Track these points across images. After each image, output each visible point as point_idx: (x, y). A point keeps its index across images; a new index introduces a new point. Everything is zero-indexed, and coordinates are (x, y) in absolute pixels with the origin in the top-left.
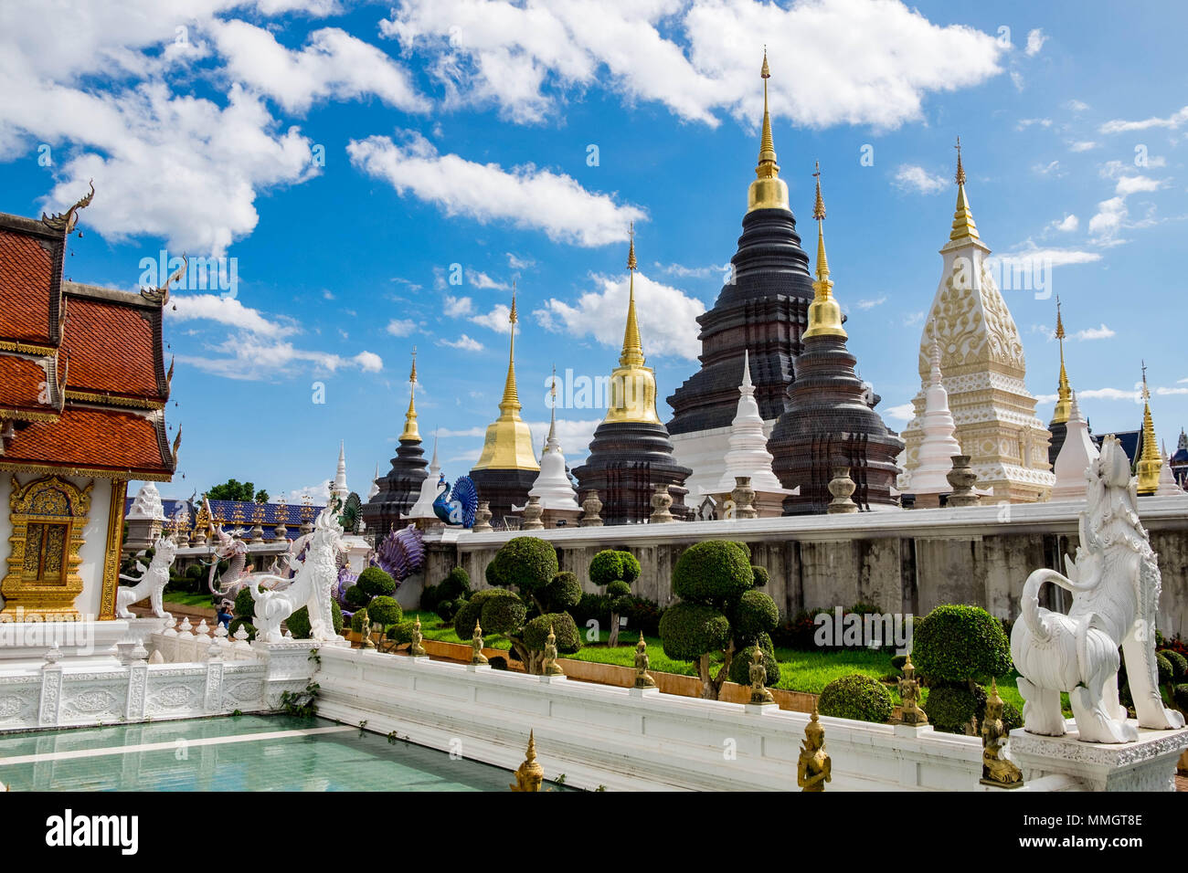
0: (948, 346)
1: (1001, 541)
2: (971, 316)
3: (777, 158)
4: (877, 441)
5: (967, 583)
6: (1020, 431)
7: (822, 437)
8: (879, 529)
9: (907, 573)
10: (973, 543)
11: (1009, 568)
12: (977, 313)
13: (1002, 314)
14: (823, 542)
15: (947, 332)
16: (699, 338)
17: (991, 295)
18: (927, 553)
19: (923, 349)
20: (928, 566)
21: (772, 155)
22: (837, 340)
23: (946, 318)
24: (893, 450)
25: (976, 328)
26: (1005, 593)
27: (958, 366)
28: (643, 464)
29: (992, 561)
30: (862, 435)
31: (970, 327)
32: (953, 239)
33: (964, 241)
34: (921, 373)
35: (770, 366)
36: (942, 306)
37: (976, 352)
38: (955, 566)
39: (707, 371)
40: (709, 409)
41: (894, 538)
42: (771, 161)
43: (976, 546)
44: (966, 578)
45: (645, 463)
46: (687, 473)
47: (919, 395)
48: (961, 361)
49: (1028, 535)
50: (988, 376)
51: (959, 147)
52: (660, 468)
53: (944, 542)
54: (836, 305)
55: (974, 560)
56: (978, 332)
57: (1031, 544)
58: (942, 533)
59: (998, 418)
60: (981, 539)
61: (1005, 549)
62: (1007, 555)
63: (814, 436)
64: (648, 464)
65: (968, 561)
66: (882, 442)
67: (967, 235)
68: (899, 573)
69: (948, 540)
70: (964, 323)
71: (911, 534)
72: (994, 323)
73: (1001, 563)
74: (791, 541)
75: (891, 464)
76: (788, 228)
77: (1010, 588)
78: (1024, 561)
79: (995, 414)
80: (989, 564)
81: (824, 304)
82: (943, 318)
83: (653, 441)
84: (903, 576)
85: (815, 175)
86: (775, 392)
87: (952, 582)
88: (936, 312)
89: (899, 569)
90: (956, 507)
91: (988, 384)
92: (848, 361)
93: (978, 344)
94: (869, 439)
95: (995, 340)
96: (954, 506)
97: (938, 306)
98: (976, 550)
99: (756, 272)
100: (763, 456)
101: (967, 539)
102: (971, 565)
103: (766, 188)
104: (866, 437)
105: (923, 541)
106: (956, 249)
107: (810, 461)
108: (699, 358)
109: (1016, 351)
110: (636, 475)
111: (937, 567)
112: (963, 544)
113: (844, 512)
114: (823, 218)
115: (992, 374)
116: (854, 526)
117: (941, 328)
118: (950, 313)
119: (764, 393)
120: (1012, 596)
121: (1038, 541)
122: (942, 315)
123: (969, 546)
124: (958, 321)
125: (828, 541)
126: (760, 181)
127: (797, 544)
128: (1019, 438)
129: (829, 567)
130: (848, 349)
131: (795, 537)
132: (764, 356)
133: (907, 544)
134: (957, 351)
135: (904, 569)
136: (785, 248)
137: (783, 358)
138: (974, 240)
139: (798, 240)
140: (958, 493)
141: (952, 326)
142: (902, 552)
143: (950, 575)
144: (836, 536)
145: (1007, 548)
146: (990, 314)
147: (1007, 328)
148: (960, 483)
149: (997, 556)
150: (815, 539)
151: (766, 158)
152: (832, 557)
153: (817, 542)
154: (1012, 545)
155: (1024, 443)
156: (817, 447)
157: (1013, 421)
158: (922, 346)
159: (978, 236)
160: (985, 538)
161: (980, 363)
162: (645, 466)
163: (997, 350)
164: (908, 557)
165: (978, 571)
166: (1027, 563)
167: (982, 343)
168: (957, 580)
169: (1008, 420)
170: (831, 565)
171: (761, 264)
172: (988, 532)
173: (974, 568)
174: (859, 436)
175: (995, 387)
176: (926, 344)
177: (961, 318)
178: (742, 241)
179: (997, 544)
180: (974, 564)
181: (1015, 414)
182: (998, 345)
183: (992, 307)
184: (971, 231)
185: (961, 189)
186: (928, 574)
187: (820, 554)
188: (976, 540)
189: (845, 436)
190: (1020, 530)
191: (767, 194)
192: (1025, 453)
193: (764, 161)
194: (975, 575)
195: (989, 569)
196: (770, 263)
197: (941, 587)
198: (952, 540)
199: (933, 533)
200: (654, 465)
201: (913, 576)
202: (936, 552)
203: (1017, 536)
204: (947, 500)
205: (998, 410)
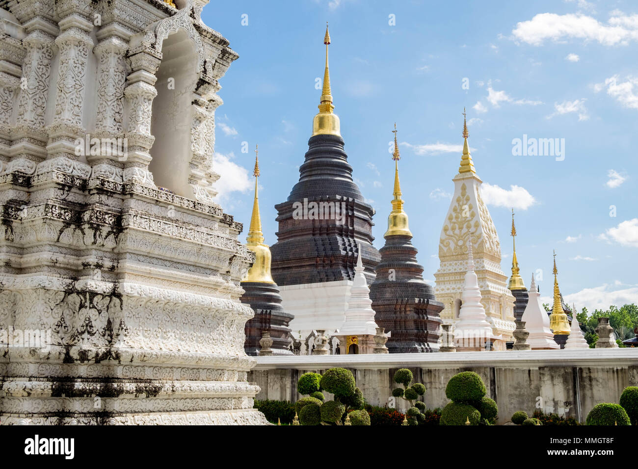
0: (458, 240)
1: (549, 370)
2: (472, 223)
3: (333, 100)
4: (434, 304)
5: (526, 393)
6: (500, 297)
7: (402, 300)
8: (474, 362)
9: (492, 387)
10: (529, 371)
11: (554, 385)
12: (477, 222)
13: (489, 222)
14: (437, 369)
15: (457, 231)
16: (277, 220)
17: (483, 210)
18: (503, 377)
19: (442, 242)
20: (503, 383)
21: (330, 98)
22: (407, 238)
23: (456, 223)
24: (439, 309)
25: (475, 232)
26: (551, 398)
27: (464, 254)
28: (267, 311)
29: (544, 381)
30: (426, 300)
31: (472, 230)
32: (461, 172)
33: (468, 175)
34: (440, 257)
35: (330, 244)
36: (454, 215)
37: (476, 246)
38: (519, 384)
39: (284, 244)
40: (286, 270)
41: (486, 368)
42: (329, 101)
43: (531, 372)
44: (525, 390)
45: (268, 311)
46: (291, 318)
47: (439, 271)
48: (466, 251)
49: (564, 367)
50: (483, 261)
51: (465, 114)
52: (277, 314)
53: (513, 369)
54: (406, 216)
55: (530, 380)
56: (477, 233)
57: (566, 372)
58: (512, 365)
59: (490, 289)
60: (538, 369)
61: (551, 375)
62: (552, 378)
63: (397, 300)
64: (270, 311)
65: (527, 381)
66: (435, 304)
67: (469, 171)
68: (489, 387)
69: (514, 369)
70: (469, 227)
71: (494, 365)
72: (486, 228)
73: (549, 382)
74: (417, 368)
75: (439, 318)
76: (338, 148)
77: (554, 396)
78: (562, 381)
79: (488, 286)
80: (542, 382)
81: (399, 214)
82: (454, 223)
83: (271, 296)
84: (491, 389)
85: (393, 132)
86: (334, 262)
87: (517, 393)
88: (450, 218)
89: (489, 385)
90: (520, 351)
91: (483, 267)
92: (413, 252)
93: (477, 241)
94: (430, 303)
95: (487, 239)
96: (518, 349)
97: (451, 215)
98: (531, 375)
99: (319, 178)
100: (371, 312)
101: (527, 368)
102: (529, 383)
103: (326, 120)
104: (428, 301)
105: (500, 369)
106: (463, 179)
107: (394, 316)
108: (277, 234)
109: (497, 246)
110: (262, 319)
111: (508, 384)
112: (523, 371)
113: (451, 351)
114: (398, 160)
115: (485, 261)
116: (460, 360)
117: (453, 229)
118: (459, 220)
119: (327, 262)
120: (556, 400)
121: (570, 370)
122: (454, 220)
123: (527, 372)
124: (465, 226)
125: (440, 368)
126: (322, 115)
127: (421, 370)
128: (500, 301)
129: (441, 384)
130: (413, 244)
131: (419, 366)
132: (325, 236)
133: (492, 370)
134: (464, 245)
135: (491, 385)
136: (339, 162)
137: (338, 238)
138: (474, 175)
139: (346, 156)
140: (520, 342)
141: (461, 228)
142: (490, 376)
143: (516, 388)
144: (446, 365)
145: (553, 374)
146: (483, 222)
147: (492, 231)
148: (521, 336)
149: (547, 378)
150: (432, 367)
151: (326, 99)
152: (442, 378)
153: (432, 369)
154: (555, 372)
155: (503, 305)
156: (398, 307)
157: (497, 291)
158: (441, 240)
159: (475, 171)
160: (540, 368)
161: (478, 253)
162: (268, 312)
163: (487, 245)
164: (493, 378)
165: (532, 386)
166: (564, 382)
167: (480, 241)
168: (520, 391)
169: (494, 290)
170: (442, 382)
171: (323, 172)
172: (542, 365)
173: (530, 385)
174: (424, 301)
175: (487, 269)
176: (443, 238)
177: (466, 224)
178: (307, 155)
179: (546, 372)
180: (530, 382)
181: (497, 286)
182: (488, 242)
183: (484, 218)
184: (473, 168)
185: (466, 141)
186: (503, 388)
187: (435, 376)
188: (531, 369)
189: (417, 300)
190: (557, 364)
191: (326, 124)
192: (503, 310)
193: (325, 101)
194: (531, 389)
195: (542, 385)
196: (329, 172)
197: (511, 395)
198: (517, 369)
199: (506, 365)
200: (274, 312)
201: (495, 388)
202: (508, 375)
203: (558, 367)
204: (513, 346)
205: (490, 284)
